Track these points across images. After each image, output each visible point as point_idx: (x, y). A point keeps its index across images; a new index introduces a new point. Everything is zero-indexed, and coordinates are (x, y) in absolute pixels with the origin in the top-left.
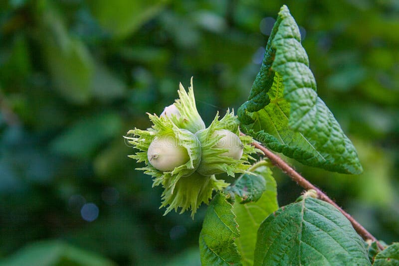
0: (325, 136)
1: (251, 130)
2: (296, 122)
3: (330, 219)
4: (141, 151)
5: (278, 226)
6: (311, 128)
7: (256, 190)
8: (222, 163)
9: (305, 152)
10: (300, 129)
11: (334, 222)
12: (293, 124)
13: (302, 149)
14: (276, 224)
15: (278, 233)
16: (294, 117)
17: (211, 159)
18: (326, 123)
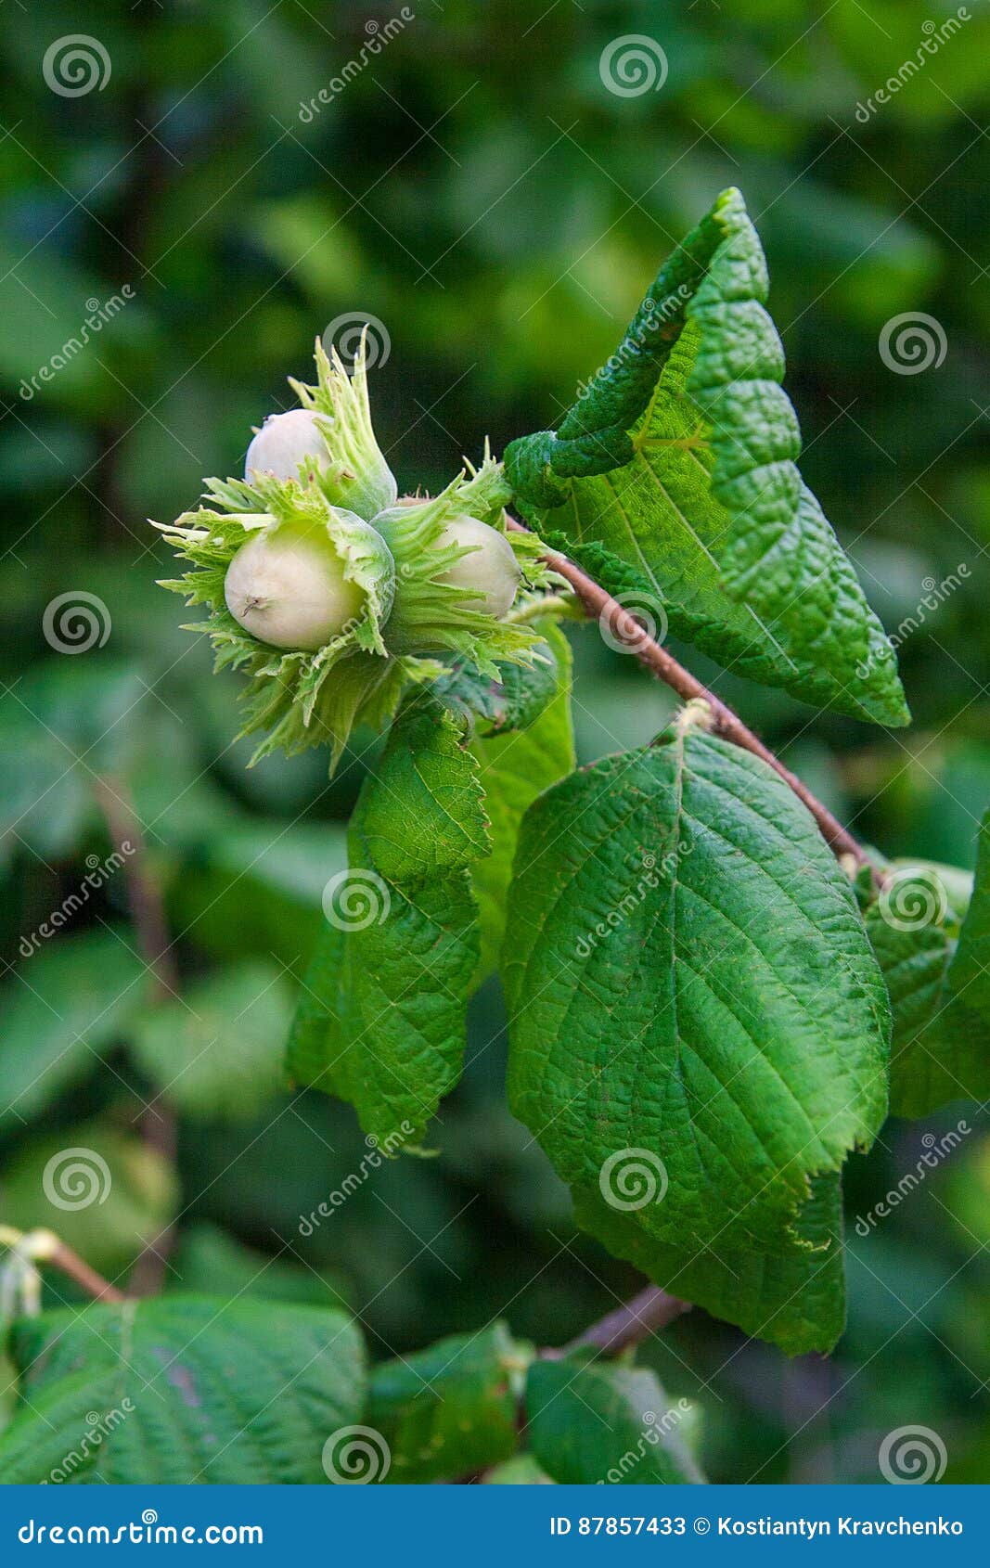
0: (820, 616)
1: (557, 532)
2: (742, 571)
3: (763, 815)
4: (200, 569)
5: (598, 817)
6: (783, 591)
7: (528, 694)
8: (460, 628)
9: (737, 635)
10: (752, 594)
11: (776, 825)
12: (732, 579)
13: (728, 627)
14: (594, 811)
15: (598, 842)
16: (739, 557)
17: (425, 614)
18: (825, 574)
